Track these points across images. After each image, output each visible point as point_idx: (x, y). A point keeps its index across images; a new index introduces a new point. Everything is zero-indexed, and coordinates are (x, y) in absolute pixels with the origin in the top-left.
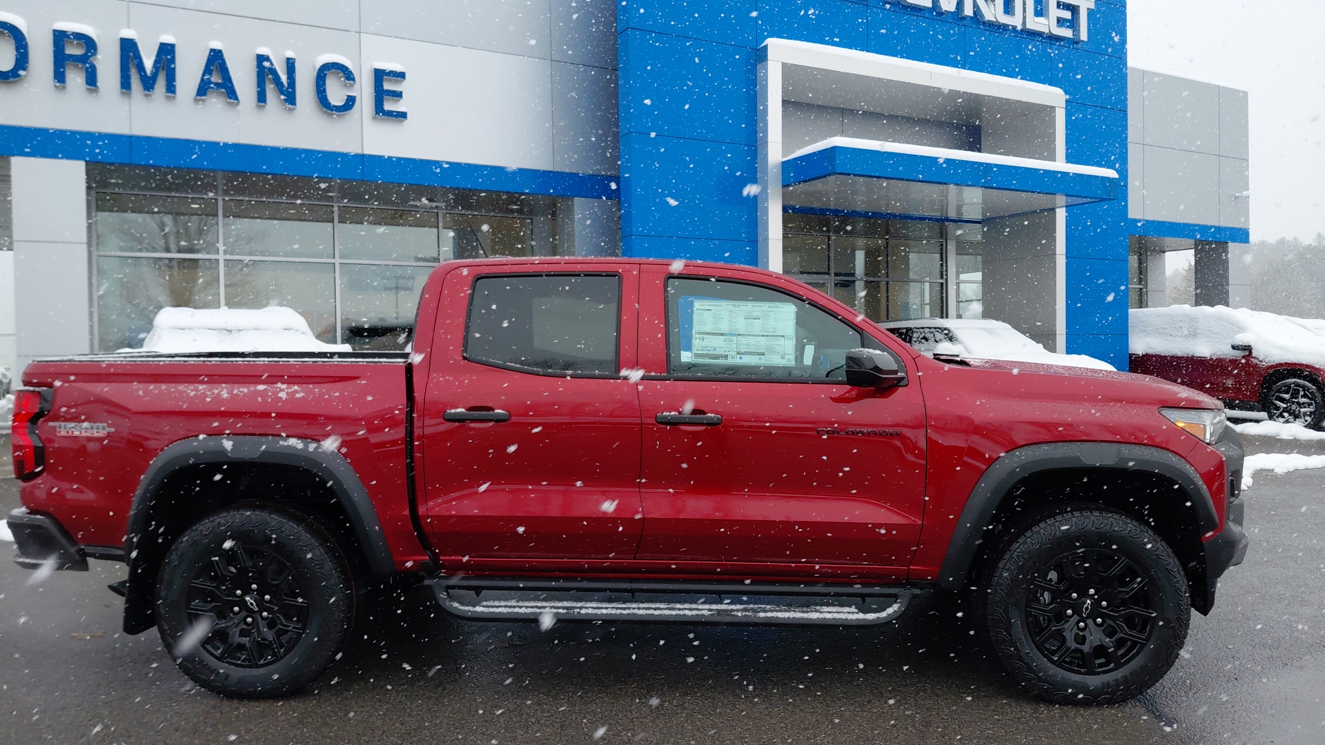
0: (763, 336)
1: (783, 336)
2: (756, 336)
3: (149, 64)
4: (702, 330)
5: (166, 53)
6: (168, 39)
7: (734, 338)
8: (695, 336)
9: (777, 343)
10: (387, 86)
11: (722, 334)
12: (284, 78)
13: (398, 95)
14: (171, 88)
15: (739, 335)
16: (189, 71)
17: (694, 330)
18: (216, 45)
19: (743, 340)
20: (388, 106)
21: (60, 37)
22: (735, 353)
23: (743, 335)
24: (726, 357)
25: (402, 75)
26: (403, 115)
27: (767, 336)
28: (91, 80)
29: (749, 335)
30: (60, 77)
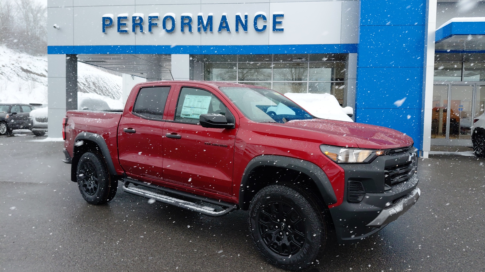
0: (201, 108)
1: (205, 108)
2: (199, 108)
3: (205, 23)
4: (186, 106)
5: (210, 19)
6: (210, 14)
7: (193, 109)
8: (183, 107)
9: (203, 111)
10: (277, 20)
11: (190, 107)
12: (244, 22)
13: (280, 23)
14: (211, 30)
15: (195, 108)
16: (216, 23)
17: (183, 105)
18: (224, 14)
19: (195, 109)
20: (277, 27)
21: (183, 18)
22: (192, 114)
23: (196, 108)
24: (189, 115)
25: (282, 16)
26: (282, 30)
27: (202, 108)
28: (190, 30)
29: (197, 108)
30: (182, 30)
